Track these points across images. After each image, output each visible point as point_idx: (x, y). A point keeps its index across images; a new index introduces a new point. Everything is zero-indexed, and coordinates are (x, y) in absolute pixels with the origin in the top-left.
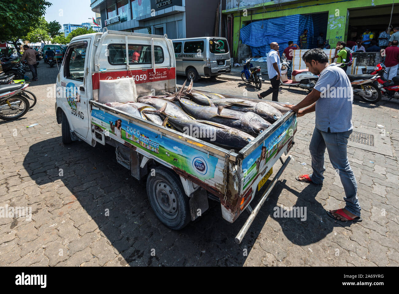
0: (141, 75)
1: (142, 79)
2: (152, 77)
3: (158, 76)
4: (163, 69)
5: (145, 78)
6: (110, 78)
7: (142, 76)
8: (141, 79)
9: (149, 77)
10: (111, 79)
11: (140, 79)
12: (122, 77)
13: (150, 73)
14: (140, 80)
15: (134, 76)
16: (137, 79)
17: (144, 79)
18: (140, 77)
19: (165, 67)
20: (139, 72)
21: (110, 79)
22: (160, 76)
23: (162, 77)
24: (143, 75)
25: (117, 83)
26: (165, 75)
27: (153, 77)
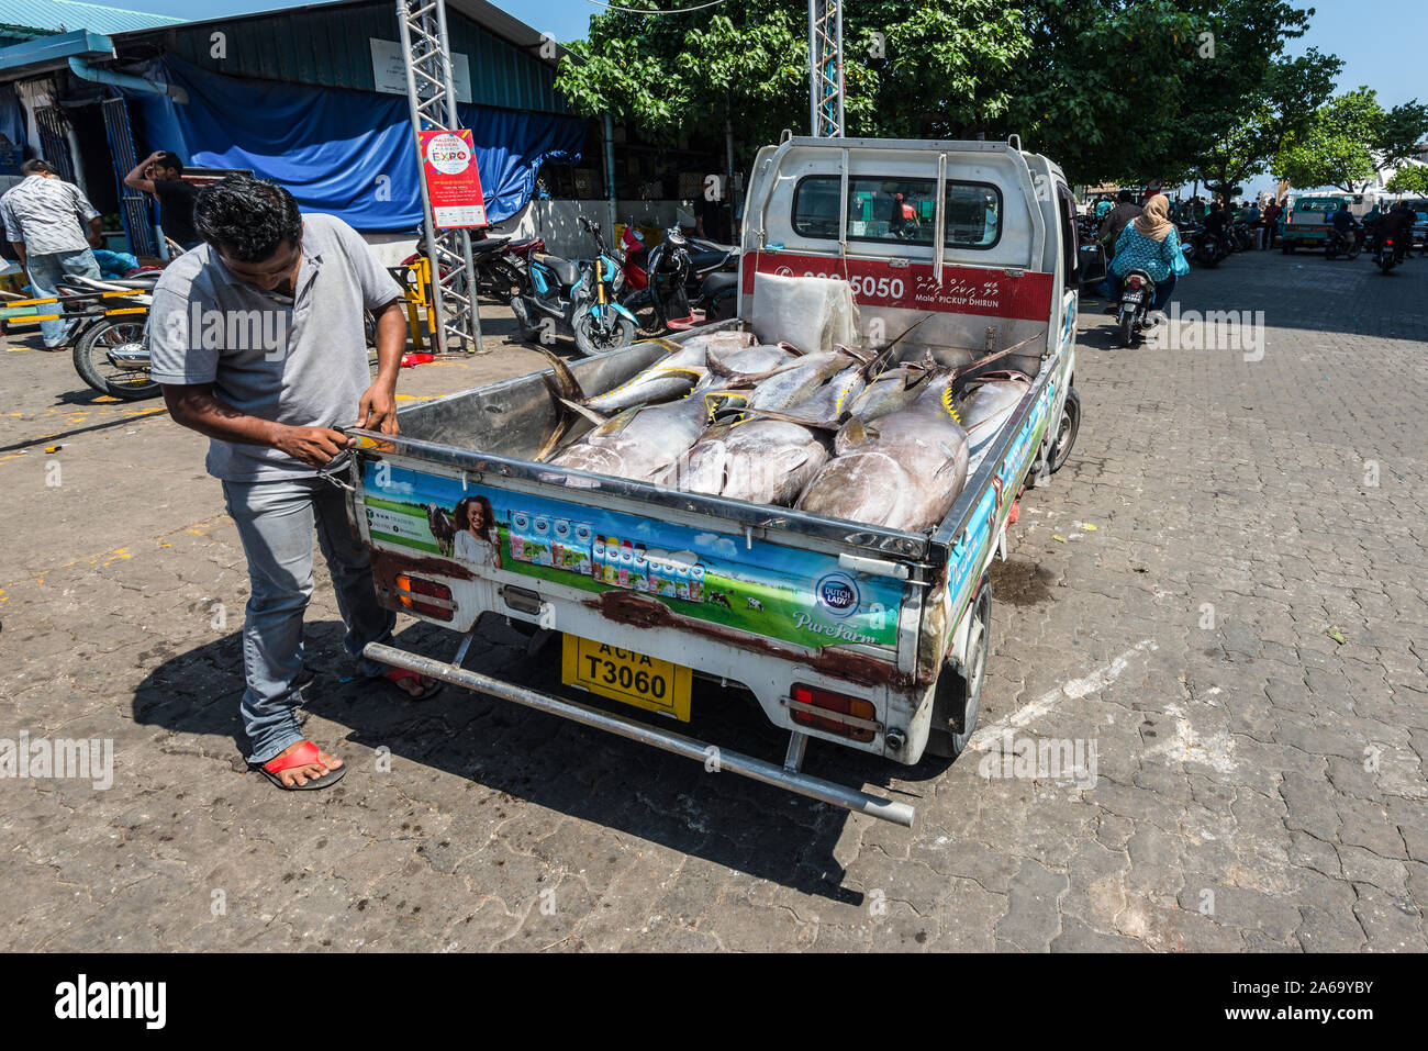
0: (883, 280)
1: (886, 293)
2: (924, 292)
3: (957, 295)
4: (985, 270)
5: (897, 292)
6: (785, 271)
7: (889, 285)
8: (883, 291)
9: (912, 289)
10: (789, 275)
11: (877, 289)
12: (820, 274)
13: (920, 279)
14: (879, 293)
15: (859, 278)
16: (869, 290)
17: (894, 296)
18: (877, 284)
19: (993, 265)
20: (880, 269)
21: (785, 275)
22: (968, 297)
23: (972, 302)
24: (891, 280)
25: (790, 288)
26: (989, 297)
27: (931, 293)
